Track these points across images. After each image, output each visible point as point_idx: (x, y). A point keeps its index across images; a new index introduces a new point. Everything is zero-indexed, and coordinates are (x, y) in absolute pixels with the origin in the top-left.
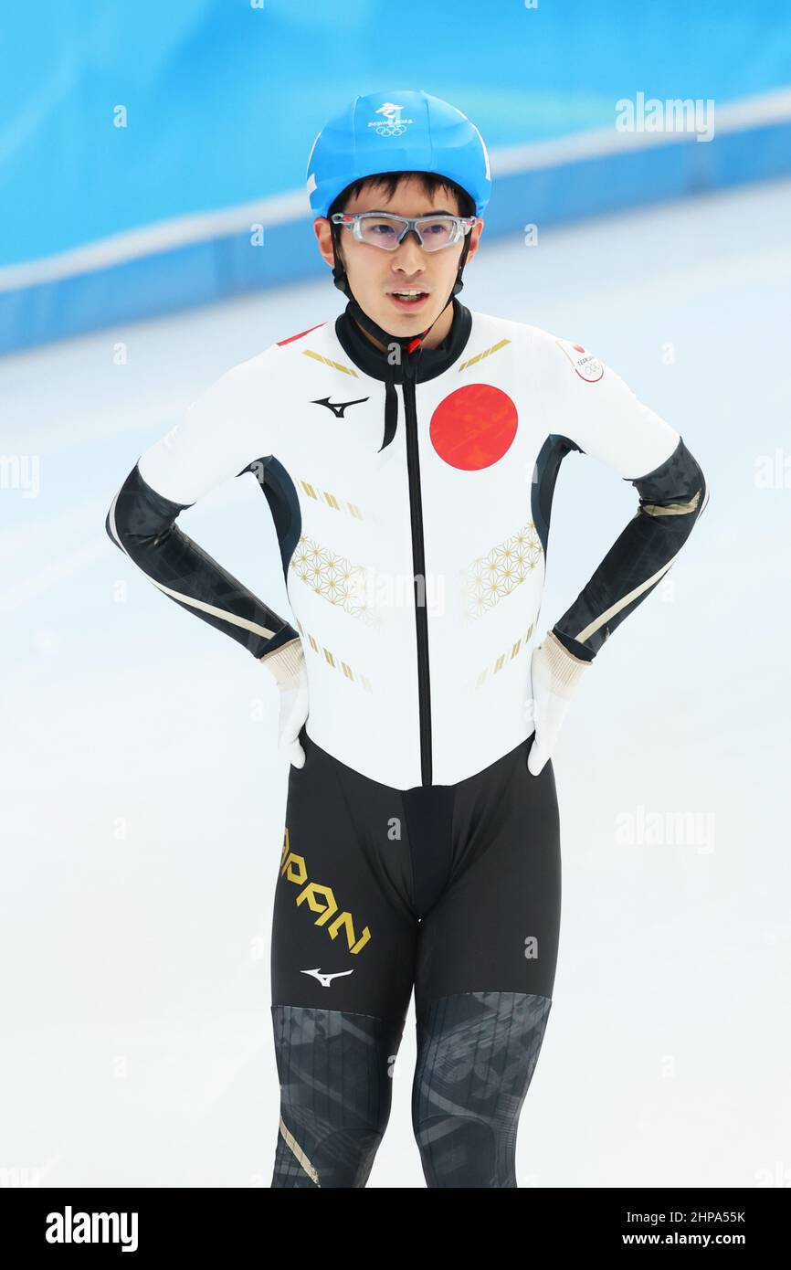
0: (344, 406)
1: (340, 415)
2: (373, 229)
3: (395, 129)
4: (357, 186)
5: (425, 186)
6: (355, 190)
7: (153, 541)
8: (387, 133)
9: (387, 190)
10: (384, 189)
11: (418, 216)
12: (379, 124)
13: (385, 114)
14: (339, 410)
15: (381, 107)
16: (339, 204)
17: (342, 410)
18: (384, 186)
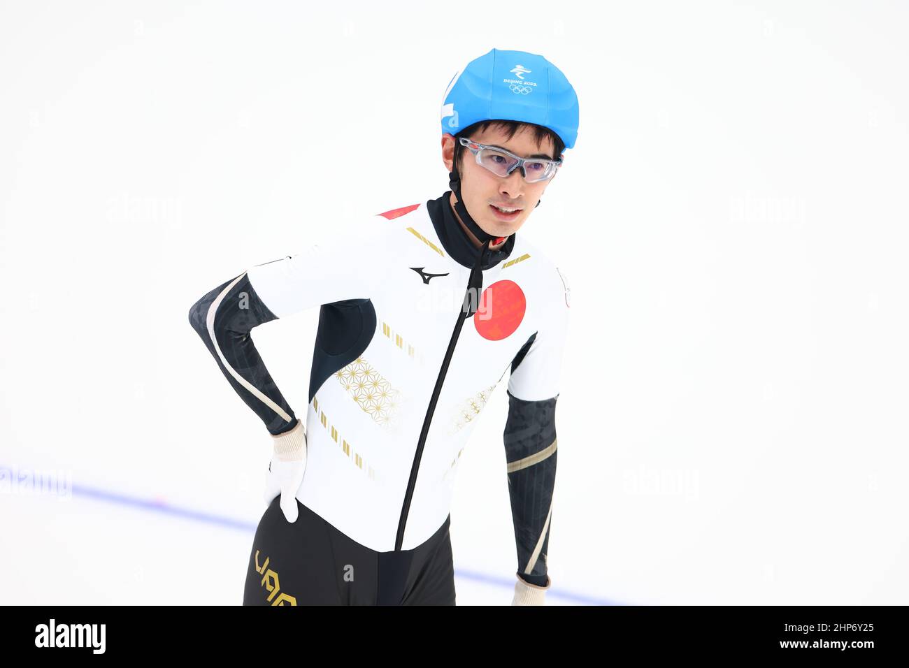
0: (431, 276)
1: (426, 282)
2: (491, 157)
3: (524, 89)
4: (486, 124)
5: (536, 134)
6: (483, 125)
7: (242, 338)
8: (517, 91)
9: (508, 132)
10: (506, 131)
11: (527, 157)
12: (512, 82)
13: (517, 75)
14: (427, 278)
15: (515, 67)
16: (468, 132)
17: (429, 279)
18: (506, 129)
